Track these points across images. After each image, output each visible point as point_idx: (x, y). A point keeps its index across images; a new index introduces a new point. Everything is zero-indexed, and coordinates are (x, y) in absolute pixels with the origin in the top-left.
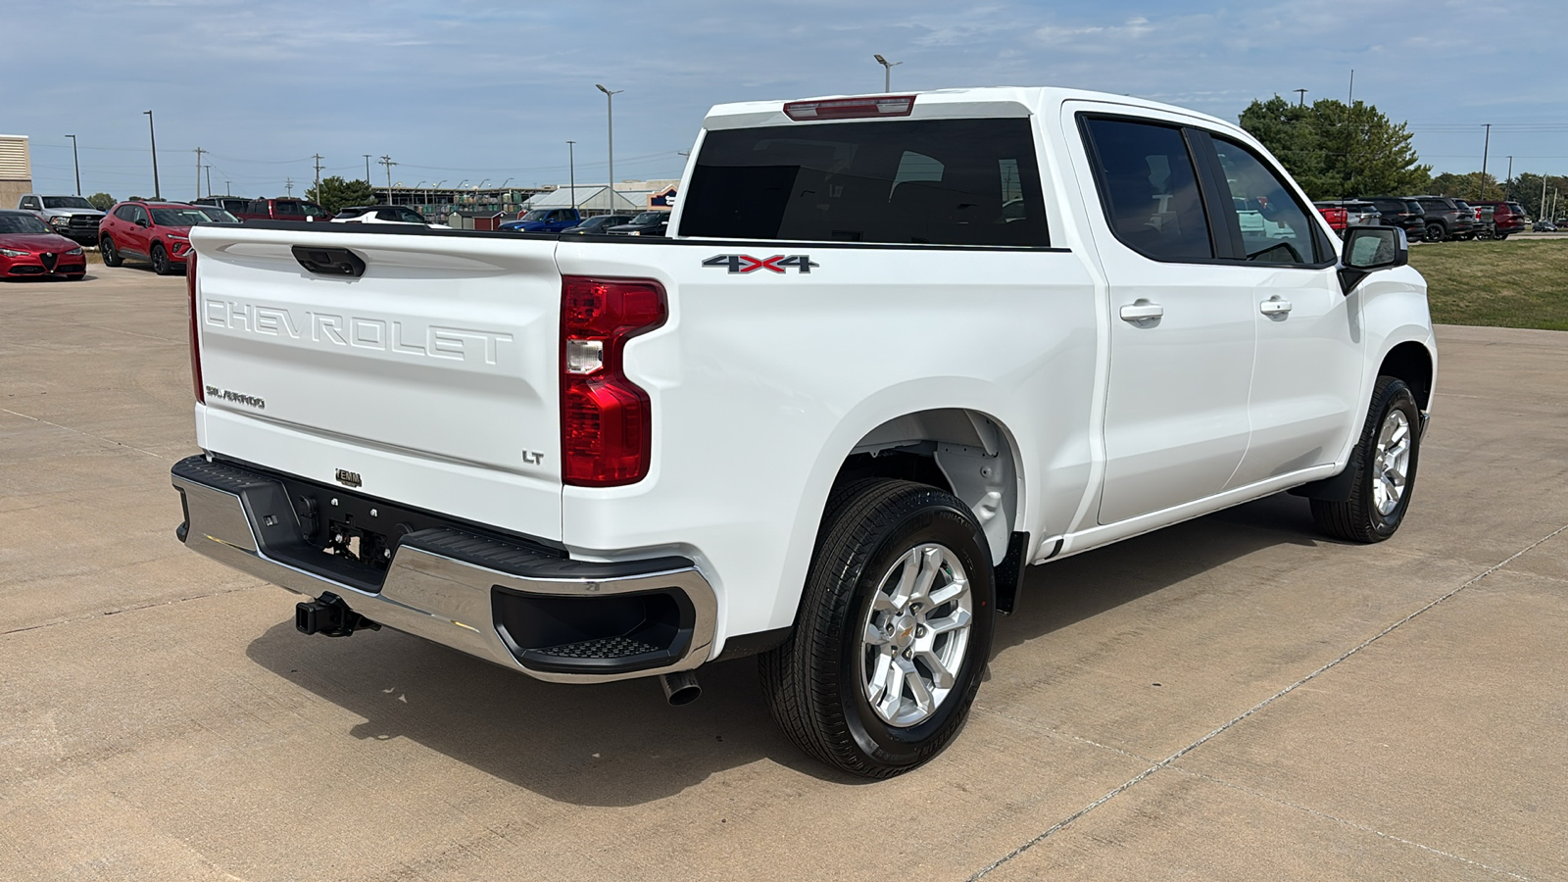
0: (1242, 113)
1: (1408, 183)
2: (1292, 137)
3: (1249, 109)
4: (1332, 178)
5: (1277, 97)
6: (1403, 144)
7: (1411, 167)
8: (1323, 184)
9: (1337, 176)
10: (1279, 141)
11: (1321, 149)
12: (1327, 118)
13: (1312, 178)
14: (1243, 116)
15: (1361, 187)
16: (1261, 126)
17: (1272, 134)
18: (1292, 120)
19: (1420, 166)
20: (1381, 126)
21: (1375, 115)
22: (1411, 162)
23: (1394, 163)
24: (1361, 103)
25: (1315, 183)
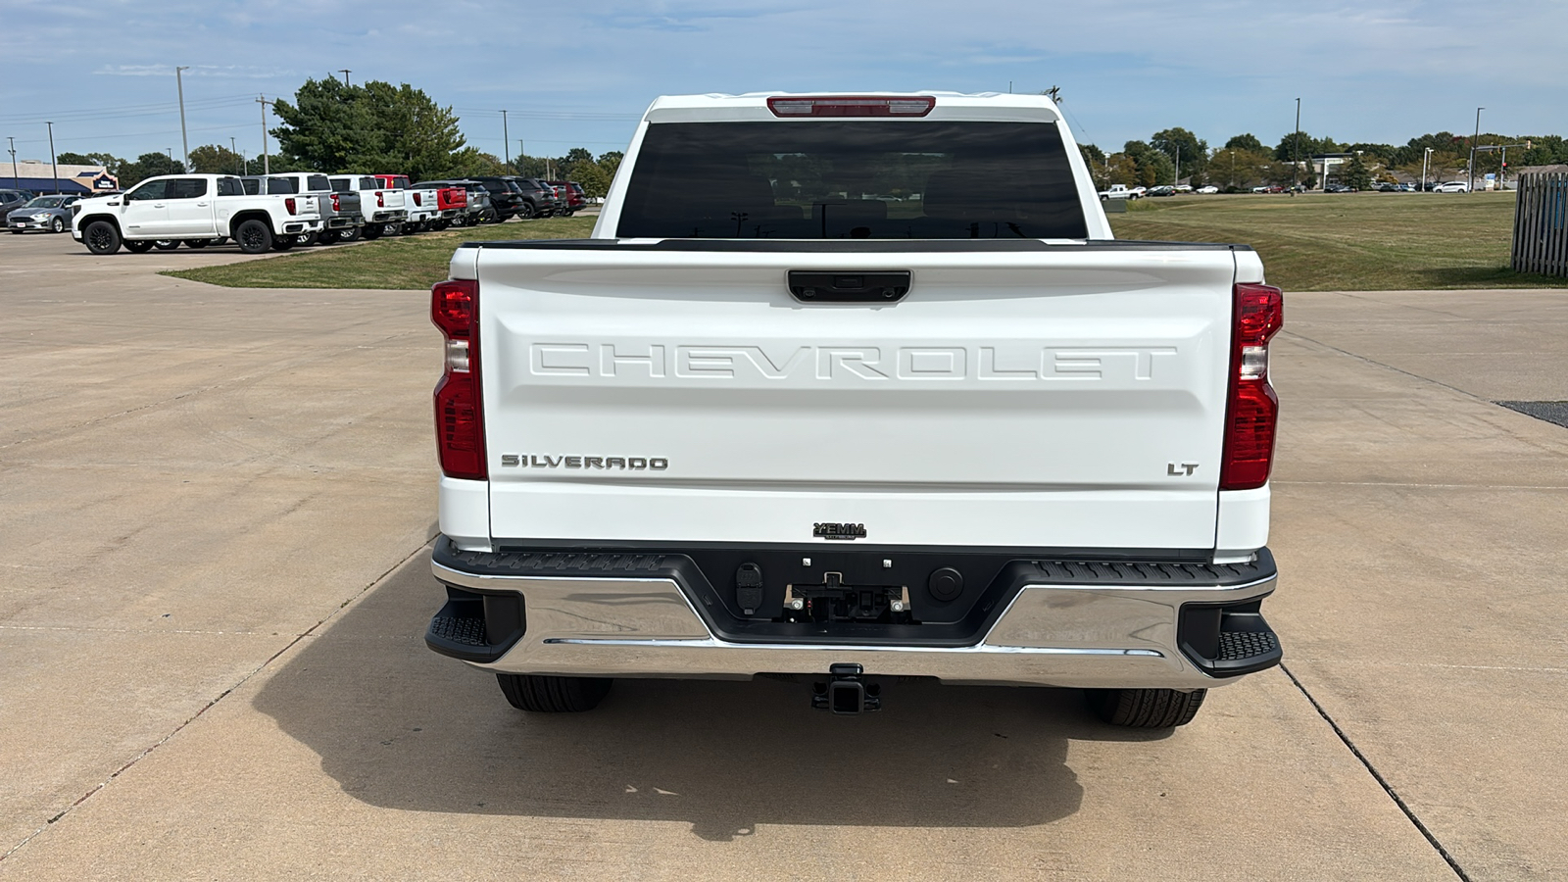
0: (298, 92)
1: (461, 163)
2: (351, 116)
3: (305, 88)
4: (395, 157)
5: (331, 77)
6: (451, 127)
7: (462, 149)
8: (388, 163)
9: (399, 155)
10: (339, 120)
11: (379, 129)
12: (381, 99)
13: (376, 157)
14: (300, 95)
15: (421, 166)
16: (320, 105)
17: (331, 114)
18: (348, 100)
19: (469, 148)
20: (430, 109)
21: (424, 97)
22: (460, 144)
23: (448, 143)
24: (408, 86)
25: (380, 163)
